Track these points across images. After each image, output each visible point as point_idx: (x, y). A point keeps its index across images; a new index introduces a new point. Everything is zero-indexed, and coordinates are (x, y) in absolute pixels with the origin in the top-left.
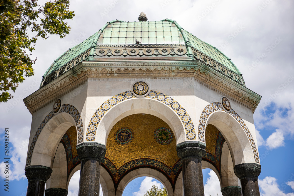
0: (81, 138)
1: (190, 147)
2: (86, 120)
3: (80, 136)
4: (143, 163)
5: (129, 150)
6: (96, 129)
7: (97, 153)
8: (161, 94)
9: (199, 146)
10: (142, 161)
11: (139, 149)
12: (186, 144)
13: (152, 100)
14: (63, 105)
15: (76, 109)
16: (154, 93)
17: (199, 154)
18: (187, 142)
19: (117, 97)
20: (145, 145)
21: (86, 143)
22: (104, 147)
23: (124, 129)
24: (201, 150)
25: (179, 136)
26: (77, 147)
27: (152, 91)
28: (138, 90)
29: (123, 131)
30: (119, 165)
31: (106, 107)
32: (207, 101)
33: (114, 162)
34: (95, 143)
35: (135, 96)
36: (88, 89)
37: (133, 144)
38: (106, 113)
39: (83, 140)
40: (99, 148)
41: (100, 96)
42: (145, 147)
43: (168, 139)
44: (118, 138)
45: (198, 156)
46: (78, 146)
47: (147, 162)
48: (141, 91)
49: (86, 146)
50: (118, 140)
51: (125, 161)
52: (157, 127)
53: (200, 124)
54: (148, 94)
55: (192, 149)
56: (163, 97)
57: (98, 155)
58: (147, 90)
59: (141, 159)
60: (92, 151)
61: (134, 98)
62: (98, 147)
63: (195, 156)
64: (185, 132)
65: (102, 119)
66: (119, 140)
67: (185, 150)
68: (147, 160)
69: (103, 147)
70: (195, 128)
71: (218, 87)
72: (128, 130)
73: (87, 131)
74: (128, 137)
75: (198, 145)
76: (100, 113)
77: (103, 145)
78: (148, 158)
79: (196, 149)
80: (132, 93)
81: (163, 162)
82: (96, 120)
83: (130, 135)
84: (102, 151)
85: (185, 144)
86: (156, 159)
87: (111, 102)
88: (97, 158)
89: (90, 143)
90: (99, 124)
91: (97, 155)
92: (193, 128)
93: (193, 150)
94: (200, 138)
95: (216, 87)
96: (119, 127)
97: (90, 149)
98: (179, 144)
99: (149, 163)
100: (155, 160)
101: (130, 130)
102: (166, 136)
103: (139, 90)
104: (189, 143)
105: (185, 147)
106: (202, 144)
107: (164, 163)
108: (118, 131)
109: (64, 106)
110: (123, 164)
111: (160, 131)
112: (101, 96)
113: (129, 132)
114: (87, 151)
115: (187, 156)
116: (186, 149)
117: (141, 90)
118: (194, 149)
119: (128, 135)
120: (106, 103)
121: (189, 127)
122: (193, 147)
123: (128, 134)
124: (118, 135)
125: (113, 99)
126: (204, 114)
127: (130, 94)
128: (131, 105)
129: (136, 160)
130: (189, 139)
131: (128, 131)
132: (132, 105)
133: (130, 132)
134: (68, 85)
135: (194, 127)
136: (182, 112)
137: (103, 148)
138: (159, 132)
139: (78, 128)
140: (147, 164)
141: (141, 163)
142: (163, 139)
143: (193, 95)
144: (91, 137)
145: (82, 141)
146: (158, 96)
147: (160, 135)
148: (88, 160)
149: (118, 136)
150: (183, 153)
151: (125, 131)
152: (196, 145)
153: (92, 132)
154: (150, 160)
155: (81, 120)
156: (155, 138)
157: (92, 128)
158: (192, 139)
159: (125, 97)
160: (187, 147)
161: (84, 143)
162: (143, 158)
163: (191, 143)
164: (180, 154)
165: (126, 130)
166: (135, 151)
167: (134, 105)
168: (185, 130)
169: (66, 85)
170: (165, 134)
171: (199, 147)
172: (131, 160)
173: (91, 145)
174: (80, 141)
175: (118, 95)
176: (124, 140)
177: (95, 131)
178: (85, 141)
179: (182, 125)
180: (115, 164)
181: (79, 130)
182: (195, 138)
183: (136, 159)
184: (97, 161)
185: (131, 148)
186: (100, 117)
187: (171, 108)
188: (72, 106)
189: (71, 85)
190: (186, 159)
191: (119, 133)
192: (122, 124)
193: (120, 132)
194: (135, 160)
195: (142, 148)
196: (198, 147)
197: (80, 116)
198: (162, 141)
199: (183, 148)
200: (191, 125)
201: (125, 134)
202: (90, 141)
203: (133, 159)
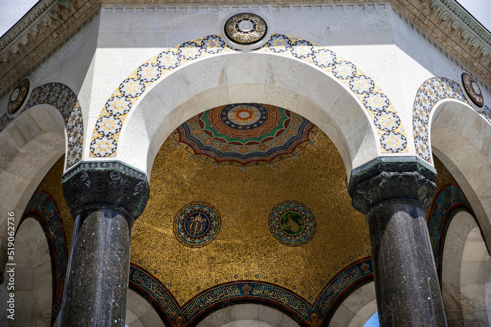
0: (75, 153)
1: (392, 173)
2: (91, 106)
3: (74, 149)
4: (242, 292)
5: (208, 259)
6: (119, 127)
7: (121, 192)
8: (302, 42)
9: (420, 169)
10: (240, 288)
11: (232, 257)
12: (381, 163)
13: (278, 57)
14: (34, 91)
15: (66, 87)
16: (282, 40)
17: (419, 192)
18: (383, 160)
19: (181, 49)
20: (247, 247)
21: (90, 163)
22: (141, 178)
23: (197, 208)
24: (424, 181)
25: (357, 147)
26: (64, 177)
27: (276, 36)
28: (239, 31)
29: (195, 210)
30: (183, 297)
31: (149, 73)
32: (428, 69)
33: (172, 289)
34: (114, 163)
35: (231, 48)
36: (100, 31)
37: (217, 245)
38: (149, 87)
39: (80, 156)
40: (129, 178)
41: (134, 47)
42: (249, 252)
43: (304, 232)
44: (183, 228)
45: (416, 198)
46: (66, 175)
47: (252, 289)
48: (247, 33)
49: (88, 172)
50: (183, 234)
51: (199, 287)
52: (276, 202)
53: (416, 118)
54: (267, 43)
55: (397, 176)
56: (306, 49)
57: (126, 197)
58: (263, 33)
59: (238, 281)
60: (107, 184)
61: (227, 51)
62: (123, 176)
63: (408, 197)
64: (377, 134)
65: (136, 103)
66: (186, 234)
67: (379, 180)
68: (252, 284)
69: (139, 177)
70: (403, 123)
71: (450, 44)
72: (206, 209)
73: (93, 131)
74: (207, 227)
75: (416, 165)
76: (132, 88)
77: (139, 173)
78: (255, 279)
79: (412, 178)
80: (223, 39)
81: (291, 289)
82: (120, 105)
83: (212, 222)
84: (136, 189)
85: (377, 166)
86: (273, 282)
87: (164, 61)
88: (120, 205)
89: (102, 163)
90: (130, 114)
91: (122, 199)
92: (398, 122)
93: (401, 180)
94: (420, 151)
95: (444, 43)
96: (186, 200)
97: (100, 180)
98: (357, 168)
99: (256, 292)
100: (271, 284)
101: (212, 208)
102: (298, 224)
103: (241, 31)
104: (389, 160)
105: (379, 173)
106: (427, 167)
107: (294, 291)
108: (182, 212)
109: (37, 91)
110: (194, 294)
111: (283, 213)
112: (137, 47)
113: (208, 215)
114: (92, 185)
115: (383, 200)
116: (382, 177)
117: (248, 30)
118: (404, 176)
119: (207, 221)
120: (150, 65)
121: (386, 121)
122: (400, 172)
123: (206, 219)
124: (183, 220)
125: (171, 53)
126: (422, 94)
127: (217, 42)
128: (220, 73)
129: (226, 283)
130: (387, 150)
131: (206, 213)
132: (223, 72)
133: (212, 215)
134: (48, 36)
135: (400, 121)
136: (362, 85)
137: (140, 180)
138: (281, 214)
139: (68, 130)
140: (251, 294)
141: (237, 292)
142: (290, 232)
143: (392, 42)
144: (104, 146)
145: (78, 160)
146: (294, 47)
147: (285, 221)
148: (96, 210)
149: (182, 224)
150: (372, 191)
151: (199, 210)
152: (412, 166)
153: (107, 136)
154: (261, 285)
155: (80, 109)
156: (271, 228)
157: (109, 125)
158: (397, 152)
159: (203, 51)
160: (383, 173)
161: (84, 164)
162: (242, 281)
163: (396, 160)
164: (362, 196)
165: (203, 210)
166: (225, 262)
167: (229, 72)
168: (375, 129)
169: (43, 37)
170: (296, 219)
171: (419, 172)
172: (214, 284)
173: (102, 169)
174: (73, 161)
175: (183, 45)
176: (196, 235)
177: (118, 131)
178: (87, 157)
179: (365, 117)
180: (174, 294)
181: (72, 134)
182: (405, 147)
183: (226, 281)
184: (123, 214)
185: (213, 254)
186: (132, 97)
187: (331, 76)
188: (56, 84)
189: (55, 35)
190: (382, 208)
191: (185, 217)
192: (193, 194)
193: (188, 214)
194: (223, 284)
195: (240, 254)
196: (415, 173)
197: (76, 101)
198: (289, 238)
199: (370, 177)
200: (391, 115)
201: (198, 218)
202: (101, 156)
203: (219, 283)
